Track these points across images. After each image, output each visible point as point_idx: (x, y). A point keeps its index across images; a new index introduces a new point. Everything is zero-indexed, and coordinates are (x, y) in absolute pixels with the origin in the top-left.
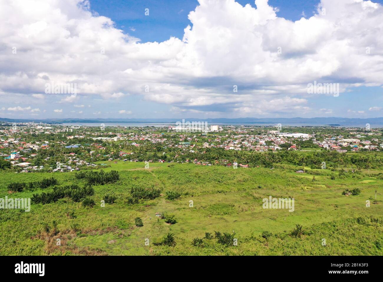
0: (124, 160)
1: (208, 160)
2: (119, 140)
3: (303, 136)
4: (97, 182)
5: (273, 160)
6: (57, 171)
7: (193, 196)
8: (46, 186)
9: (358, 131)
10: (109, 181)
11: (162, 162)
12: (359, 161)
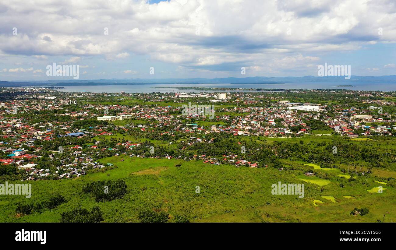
0: (131, 156)
1: (216, 156)
2: (124, 118)
3: (313, 109)
4: (105, 198)
5: (282, 155)
6: (63, 177)
7: (201, 219)
8: (54, 206)
9: (371, 98)
10: (116, 196)
11: (169, 158)
12: (370, 157)
